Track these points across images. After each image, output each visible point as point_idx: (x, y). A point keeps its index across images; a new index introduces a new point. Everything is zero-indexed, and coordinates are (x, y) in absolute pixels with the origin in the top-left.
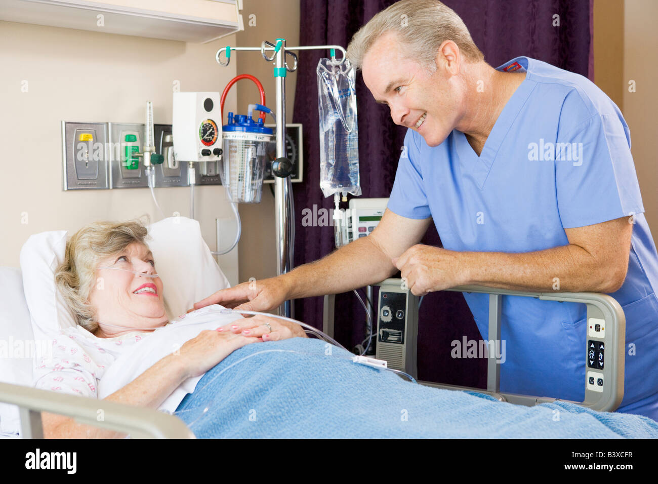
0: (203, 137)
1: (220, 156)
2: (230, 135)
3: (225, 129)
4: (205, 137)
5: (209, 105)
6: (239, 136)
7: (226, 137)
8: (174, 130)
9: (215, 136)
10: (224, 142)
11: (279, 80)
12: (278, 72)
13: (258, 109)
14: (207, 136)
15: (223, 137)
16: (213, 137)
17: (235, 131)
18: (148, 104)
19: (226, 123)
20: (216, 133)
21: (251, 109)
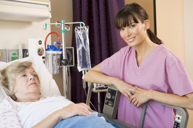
0: (38, 53)
1: (45, 59)
2: (48, 52)
3: (46, 50)
4: (39, 53)
5: (40, 43)
6: (51, 52)
7: (47, 53)
8: (29, 51)
9: (43, 53)
10: (46, 54)
11: (63, 34)
12: (63, 31)
13: (57, 43)
14: (40, 52)
15: (46, 53)
16: (42, 53)
17: (49, 50)
18: (20, 43)
19: (47, 48)
20: (43, 52)
21: (55, 43)
